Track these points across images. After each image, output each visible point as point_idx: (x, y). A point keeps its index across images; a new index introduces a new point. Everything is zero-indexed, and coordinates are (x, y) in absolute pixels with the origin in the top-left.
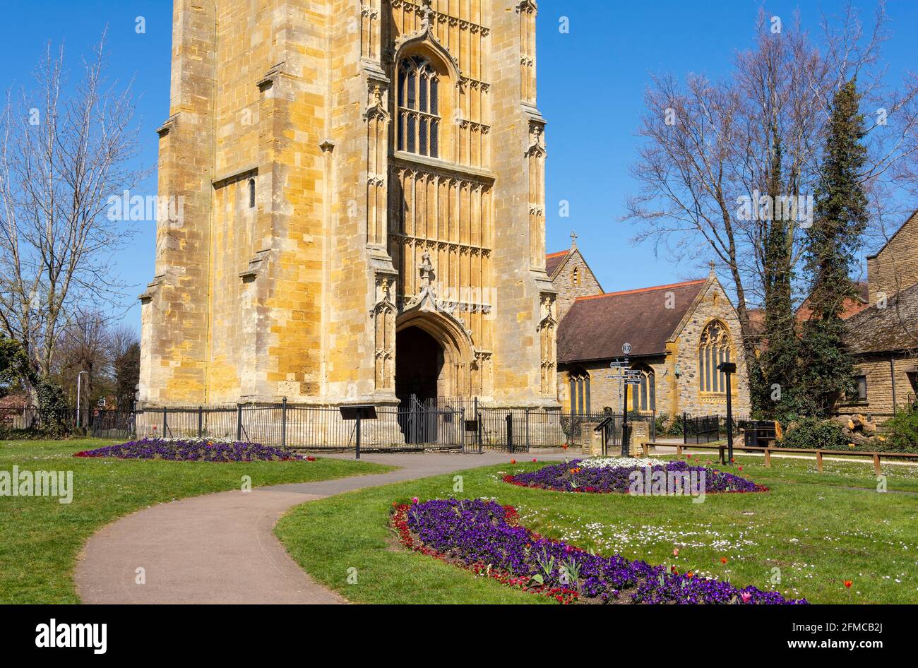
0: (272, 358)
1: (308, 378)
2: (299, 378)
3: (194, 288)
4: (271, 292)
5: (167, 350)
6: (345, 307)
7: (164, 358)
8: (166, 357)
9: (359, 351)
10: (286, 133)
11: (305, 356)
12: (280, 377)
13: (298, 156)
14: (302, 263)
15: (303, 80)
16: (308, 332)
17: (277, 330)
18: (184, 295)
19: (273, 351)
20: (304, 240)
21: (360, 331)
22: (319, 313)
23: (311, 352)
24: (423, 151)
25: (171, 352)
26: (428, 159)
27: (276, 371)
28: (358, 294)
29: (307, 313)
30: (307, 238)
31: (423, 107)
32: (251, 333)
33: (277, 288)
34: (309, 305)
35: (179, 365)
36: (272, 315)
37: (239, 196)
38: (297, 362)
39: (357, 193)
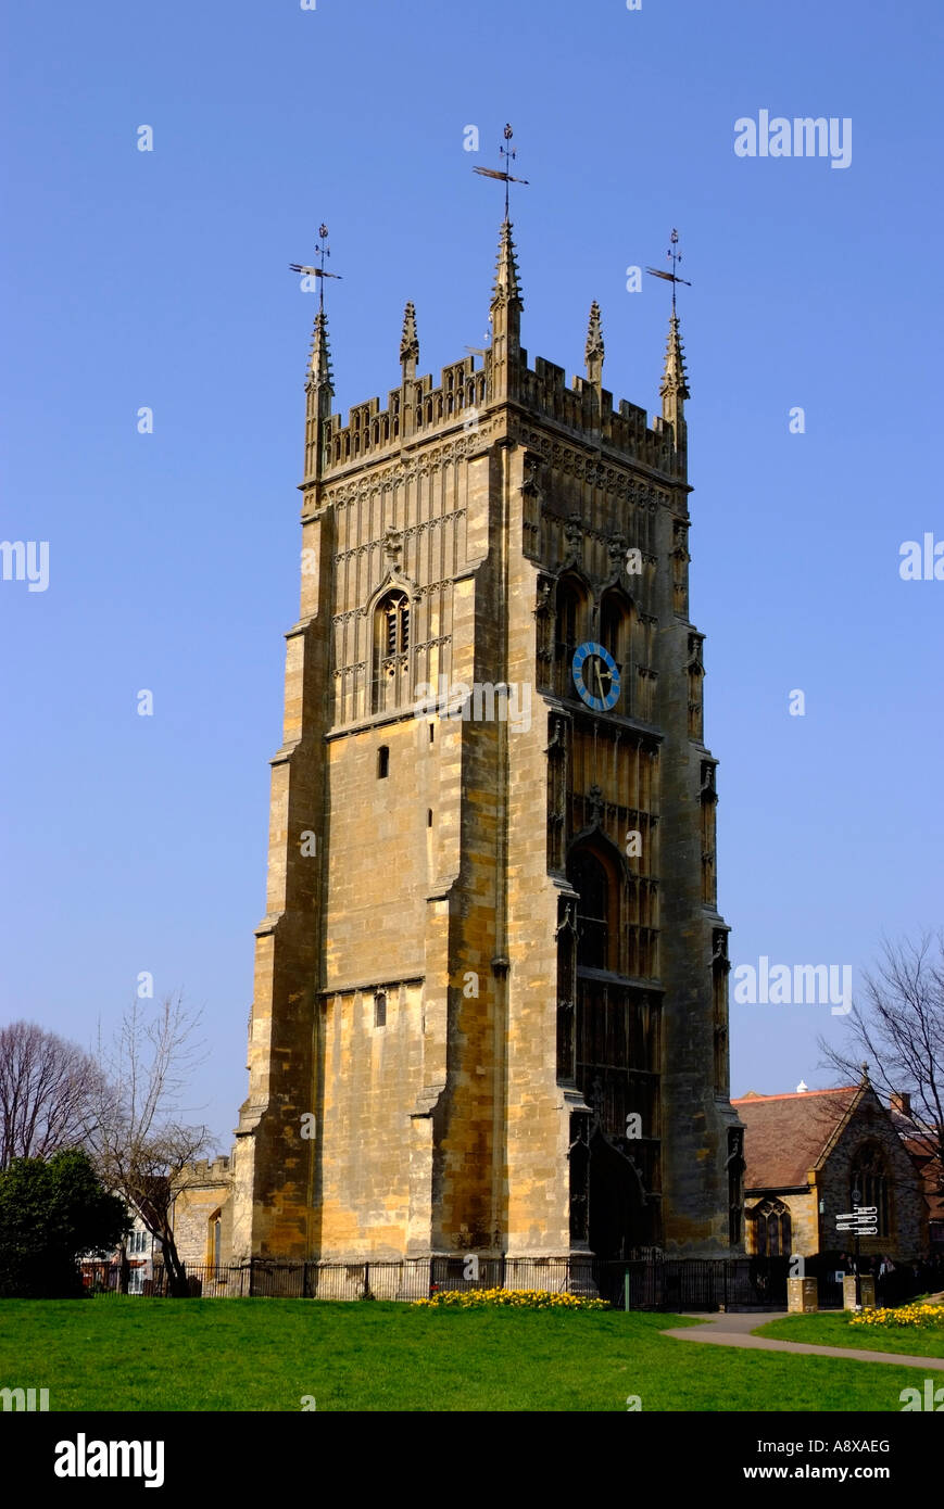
0: (446, 1207)
1: (480, 1228)
2: (472, 1229)
3: (296, 1119)
4: (446, 1132)
5: (269, 1195)
7: (266, 1204)
8: (269, 1204)
9: (547, 1198)
10: (461, 953)
11: (479, 1204)
12: (454, 1227)
14: (474, 1098)
15: (476, 893)
16: (480, 1176)
17: (452, 1175)
18: (287, 1129)
19: (448, 1199)
20: (477, 1073)
21: (549, 1177)
22: (491, 1155)
23: (485, 1198)
25: (273, 1197)
27: (450, 1221)
28: (545, 1135)
29: (481, 1155)
30: (480, 1070)
32: (425, 1179)
33: (452, 1127)
34: (481, 1146)
35: (281, 1212)
36: (447, 1158)
37: (359, 1013)
38: (469, 1210)
39: (543, 1022)
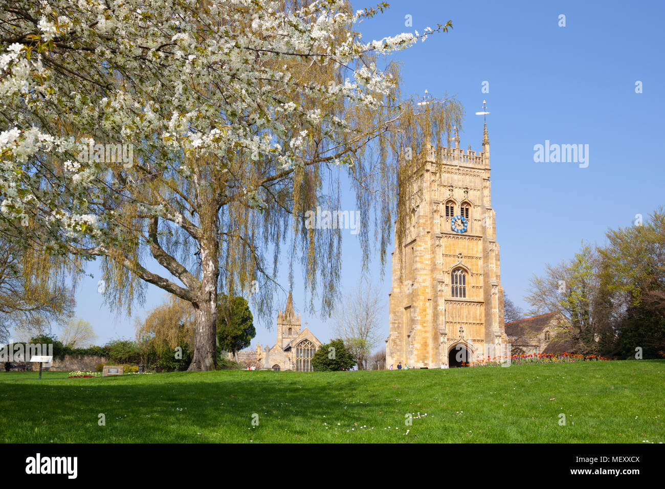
0: (416, 357)
1: (426, 362)
2: (423, 362)
3: (400, 338)
4: (415, 340)
6: (435, 343)
8: (393, 357)
9: (438, 354)
10: (418, 297)
11: (425, 356)
12: (418, 362)
13: (421, 303)
14: (423, 331)
16: (425, 350)
17: (416, 349)
18: (397, 340)
19: (416, 355)
21: (438, 349)
23: (427, 355)
24: (461, 296)
25: (394, 355)
26: (462, 299)
27: (417, 360)
28: (437, 339)
29: (425, 345)
30: (424, 325)
31: (460, 284)
32: (410, 351)
33: (416, 338)
34: (426, 342)
35: (396, 359)
36: (415, 346)
38: (423, 358)
39: (436, 313)
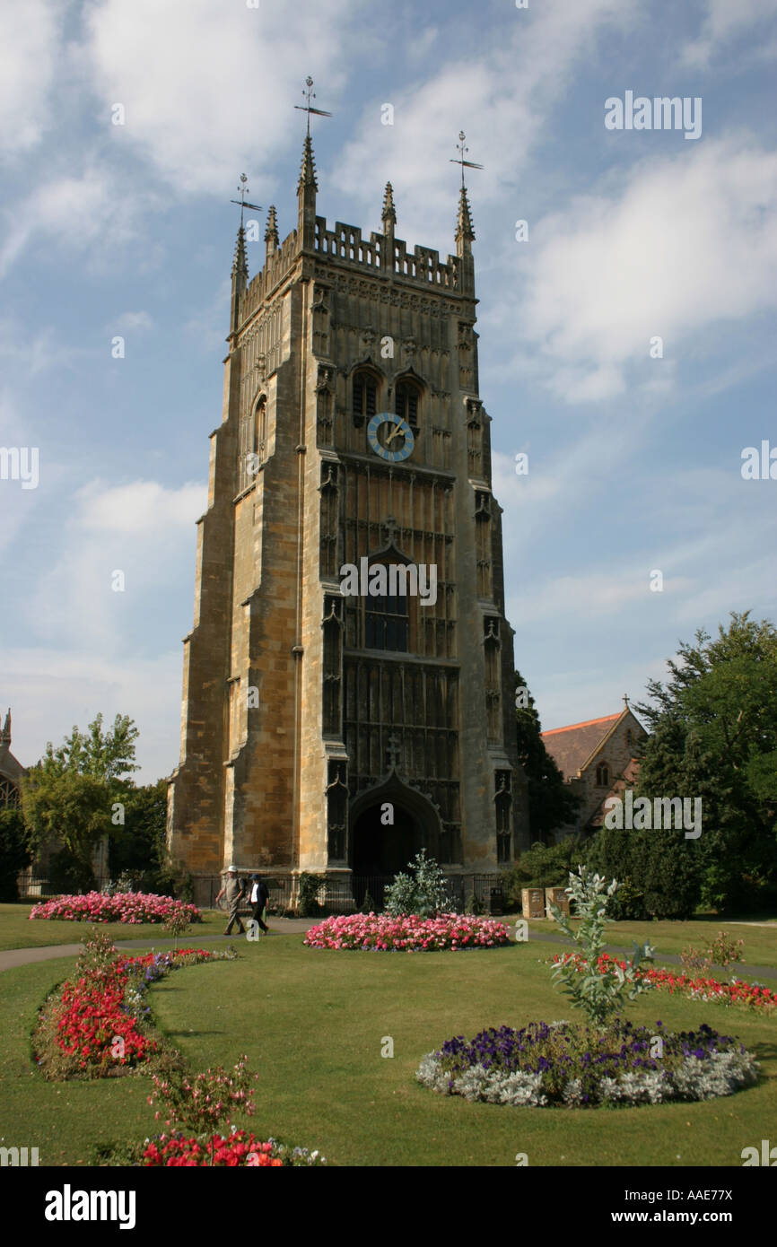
0: (249, 834)
2: (273, 851)
3: (209, 771)
4: (247, 777)
5: (187, 826)
6: (309, 789)
7: (184, 833)
8: (187, 832)
9: (317, 827)
11: (279, 832)
13: (272, 662)
14: (275, 751)
15: (276, 598)
17: (252, 810)
19: (249, 828)
20: (278, 732)
21: (318, 811)
22: (291, 795)
23: (284, 828)
24: (393, 647)
25: (190, 827)
27: (251, 845)
28: (317, 778)
29: (280, 795)
30: (280, 731)
31: (391, 609)
32: (231, 813)
33: (252, 774)
34: (284, 788)
35: (197, 838)
36: (248, 797)
38: (270, 837)
39: (317, 692)
